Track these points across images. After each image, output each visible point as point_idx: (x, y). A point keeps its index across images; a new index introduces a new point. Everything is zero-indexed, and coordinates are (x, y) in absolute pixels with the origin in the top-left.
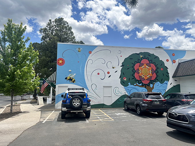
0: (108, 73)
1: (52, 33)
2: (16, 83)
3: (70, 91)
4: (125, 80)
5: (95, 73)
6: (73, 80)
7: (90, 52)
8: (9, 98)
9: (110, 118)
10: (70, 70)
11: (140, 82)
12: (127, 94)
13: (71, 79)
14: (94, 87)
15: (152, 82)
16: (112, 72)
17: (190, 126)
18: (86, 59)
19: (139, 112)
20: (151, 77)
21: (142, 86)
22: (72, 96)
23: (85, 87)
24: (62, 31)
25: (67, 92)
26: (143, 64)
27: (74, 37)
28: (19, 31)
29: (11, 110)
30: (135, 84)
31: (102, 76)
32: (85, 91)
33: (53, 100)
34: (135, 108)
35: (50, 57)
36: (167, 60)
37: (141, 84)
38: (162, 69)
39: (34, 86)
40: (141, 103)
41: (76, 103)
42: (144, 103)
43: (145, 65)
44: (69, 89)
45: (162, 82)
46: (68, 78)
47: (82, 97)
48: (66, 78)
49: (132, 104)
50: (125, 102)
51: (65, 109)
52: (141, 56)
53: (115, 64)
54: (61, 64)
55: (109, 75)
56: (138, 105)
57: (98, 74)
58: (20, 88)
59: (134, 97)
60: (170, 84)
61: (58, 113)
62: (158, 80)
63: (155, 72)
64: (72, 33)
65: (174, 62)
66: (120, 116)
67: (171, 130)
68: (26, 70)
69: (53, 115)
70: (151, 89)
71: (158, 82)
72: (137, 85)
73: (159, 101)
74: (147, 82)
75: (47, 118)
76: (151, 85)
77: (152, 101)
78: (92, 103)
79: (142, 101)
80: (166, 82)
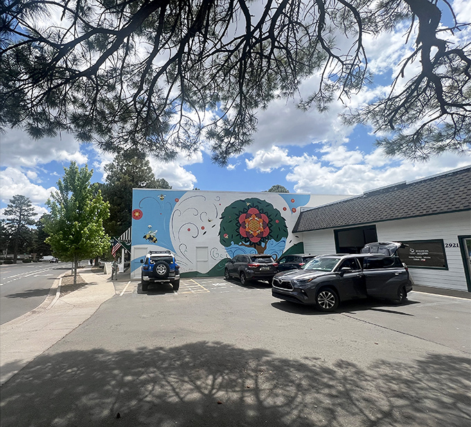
0: (203, 228)
1: (121, 170)
2: (82, 245)
3: (153, 255)
4: (227, 237)
5: (185, 229)
6: (155, 239)
7: (177, 200)
8: (70, 265)
9: (205, 289)
10: (150, 226)
11: (247, 239)
12: (229, 257)
13: (151, 238)
14: (183, 248)
15: (264, 239)
16: (208, 226)
17: (295, 293)
18: (172, 209)
19: (243, 281)
20: (262, 233)
21: (251, 245)
22: (156, 261)
23: (171, 249)
24: (136, 167)
25: (149, 256)
26: (251, 216)
27: (153, 175)
28: (85, 177)
29: (75, 281)
30: (240, 243)
31: (194, 232)
32: (172, 255)
33: (127, 266)
34: (239, 277)
35: (119, 205)
36: (285, 209)
37: (248, 243)
38: (277, 221)
39: (103, 248)
40: (246, 269)
41: (161, 271)
42: (249, 269)
43: (254, 215)
44: (151, 252)
45: (278, 239)
46: (148, 237)
47: (168, 262)
48: (145, 237)
49: (235, 270)
50: (226, 268)
51: (146, 278)
52: (248, 204)
53: (212, 216)
54: (137, 218)
55: (204, 231)
56: (242, 272)
57: (189, 230)
58: (87, 252)
59: (238, 261)
60: (290, 242)
61: (136, 284)
62: (272, 237)
63: (269, 225)
64: (149, 168)
65: (294, 211)
66: (218, 286)
67: (279, 300)
68: (95, 228)
69: (130, 287)
70: (261, 250)
71: (272, 240)
72: (243, 244)
73: (269, 266)
74: (257, 240)
75: (124, 290)
76: (263, 244)
77: (260, 266)
78: (181, 271)
79: (247, 266)
80: (283, 239)
